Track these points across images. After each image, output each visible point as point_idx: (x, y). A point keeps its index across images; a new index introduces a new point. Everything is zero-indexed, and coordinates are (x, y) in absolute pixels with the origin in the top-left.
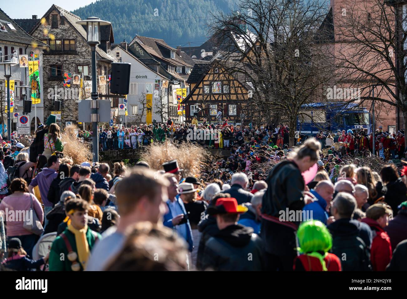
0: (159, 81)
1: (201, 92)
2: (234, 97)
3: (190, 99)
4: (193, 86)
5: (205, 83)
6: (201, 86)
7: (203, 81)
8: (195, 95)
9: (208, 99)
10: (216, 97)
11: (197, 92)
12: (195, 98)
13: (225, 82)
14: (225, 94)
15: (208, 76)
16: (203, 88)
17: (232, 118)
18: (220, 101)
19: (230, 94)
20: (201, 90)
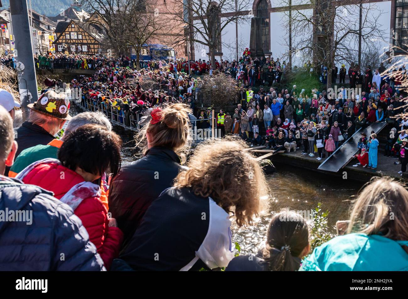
0: (35, 31)
1: (64, 38)
2: (85, 42)
3: (58, 42)
4: (59, 34)
5: (66, 33)
6: (64, 34)
7: (65, 32)
8: (61, 39)
9: (69, 42)
10: (74, 41)
11: (61, 37)
12: (60, 41)
13: (79, 33)
14: (80, 40)
15: (68, 29)
16: (65, 35)
17: (85, 53)
18: (77, 43)
19: (82, 39)
20: (64, 36)
